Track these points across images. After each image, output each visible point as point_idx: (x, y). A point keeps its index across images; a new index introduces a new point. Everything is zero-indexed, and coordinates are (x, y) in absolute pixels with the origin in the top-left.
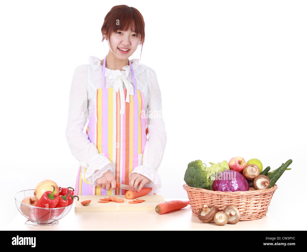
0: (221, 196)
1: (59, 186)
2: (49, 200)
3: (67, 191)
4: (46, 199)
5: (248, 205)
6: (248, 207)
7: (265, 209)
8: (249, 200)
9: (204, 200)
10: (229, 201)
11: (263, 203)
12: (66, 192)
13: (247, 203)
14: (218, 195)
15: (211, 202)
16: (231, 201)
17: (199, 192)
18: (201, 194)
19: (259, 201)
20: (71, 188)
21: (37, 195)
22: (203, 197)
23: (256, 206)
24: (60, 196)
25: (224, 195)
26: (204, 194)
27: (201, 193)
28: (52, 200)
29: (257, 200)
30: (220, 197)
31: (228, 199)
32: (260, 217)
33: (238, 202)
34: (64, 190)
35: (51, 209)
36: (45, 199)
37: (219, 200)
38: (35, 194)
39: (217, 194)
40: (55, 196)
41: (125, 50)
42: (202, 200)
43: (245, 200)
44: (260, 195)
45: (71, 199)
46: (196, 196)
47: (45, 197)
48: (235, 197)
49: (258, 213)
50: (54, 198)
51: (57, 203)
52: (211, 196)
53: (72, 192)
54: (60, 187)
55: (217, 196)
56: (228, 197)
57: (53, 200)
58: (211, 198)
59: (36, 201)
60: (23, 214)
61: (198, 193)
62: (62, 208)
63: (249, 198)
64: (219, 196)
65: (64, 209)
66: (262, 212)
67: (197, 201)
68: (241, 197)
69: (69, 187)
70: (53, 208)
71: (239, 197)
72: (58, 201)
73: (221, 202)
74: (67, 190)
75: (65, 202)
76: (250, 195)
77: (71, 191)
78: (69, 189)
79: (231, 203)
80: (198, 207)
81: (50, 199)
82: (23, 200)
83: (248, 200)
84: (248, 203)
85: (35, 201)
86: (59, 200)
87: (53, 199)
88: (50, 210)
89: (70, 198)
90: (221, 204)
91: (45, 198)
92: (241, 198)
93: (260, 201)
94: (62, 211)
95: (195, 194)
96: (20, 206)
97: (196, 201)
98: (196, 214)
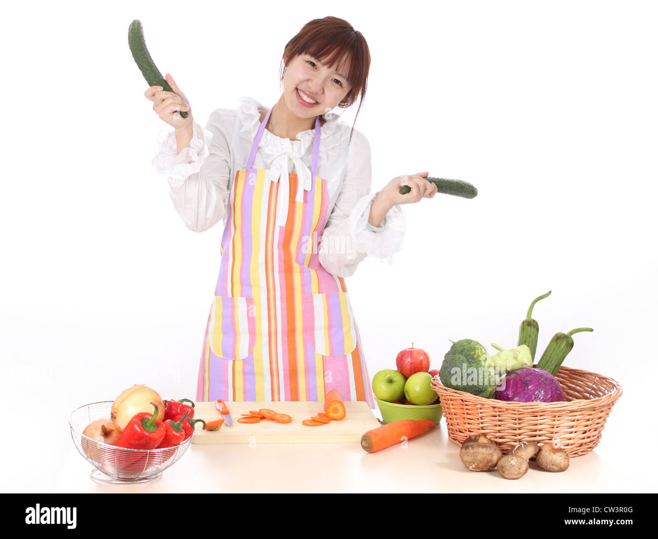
0: (500, 410)
1: (164, 399)
2: (145, 433)
3: (179, 408)
4: (139, 430)
5: (555, 430)
6: (556, 433)
7: (593, 436)
8: (558, 420)
9: (467, 414)
10: (516, 420)
11: (587, 426)
12: (179, 410)
13: (554, 425)
14: (494, 408)
15: (482, 419)
16: (519, 420)
17: (458, 398)
18: (462, 403)
19: (578, 422)
20: (188, 401)
21: (118, 419)
22: (467, 409)
23: (571, 433)
24: (168, 421)
25: (507, 409)
26: (467, 403)
27: (462, 400)
28: (152, 433)
29: (574, 421)
30: (499, 412)
31: (515, 416)
32: (580, 453)
33: (535, 422)
34: (173, 407)
35: (149, 451)
36: (137, 431)
37: (496, 416)
38: (113, 417)
39: (492, 405)
40: (157, 424)
41: (308, 100)
42: (464, 414)
43: (548, 420)
44: (580, 411)
45: (190, 426)
46: (452, 405)
47: (136, 426)
48: (528, 413)
49: (578, 445)
50: (156, 429)
51: (162, 439)
52: (481, 409)
53: (190, 410)
54: (166, 401)
55: (492, 409)
56: (515, 412)
57: (154, 434)
58: (481, 413)
59: (116, 431)
60: (86, 457)
61: (456, 400)
62: (172, 448)
63: (557, 416)
64: (496, 410)
65: (174, 450)
66: (586, 443)
67: (455, 415)
68: (541, 414)
69: (184, 398)
70: (152, 449)
71: (536, 414)
72: (163, 434)
73: (499, 421)
74: (180, 406)
75: (178, 435)
76: (559, 411)
77: (188, 407)
78: (185, 403)
79: (519, 424)
80: (456, 426)
81: (147, 432)
82: (87, 428)
83: (554, 421)
84: (555, 427)
85: (114, 430)
86: (167, 431)
87: (154, 430)
88: (147, 453)
89: (187, 424)
90: (499, 426)
91: (137, 428)
92: (540, 416)
93: (581, 423)
94: (171, 455)
95: (451, 400)
96: (81, 441)
97: (453, 414)
98: (454, 439)
